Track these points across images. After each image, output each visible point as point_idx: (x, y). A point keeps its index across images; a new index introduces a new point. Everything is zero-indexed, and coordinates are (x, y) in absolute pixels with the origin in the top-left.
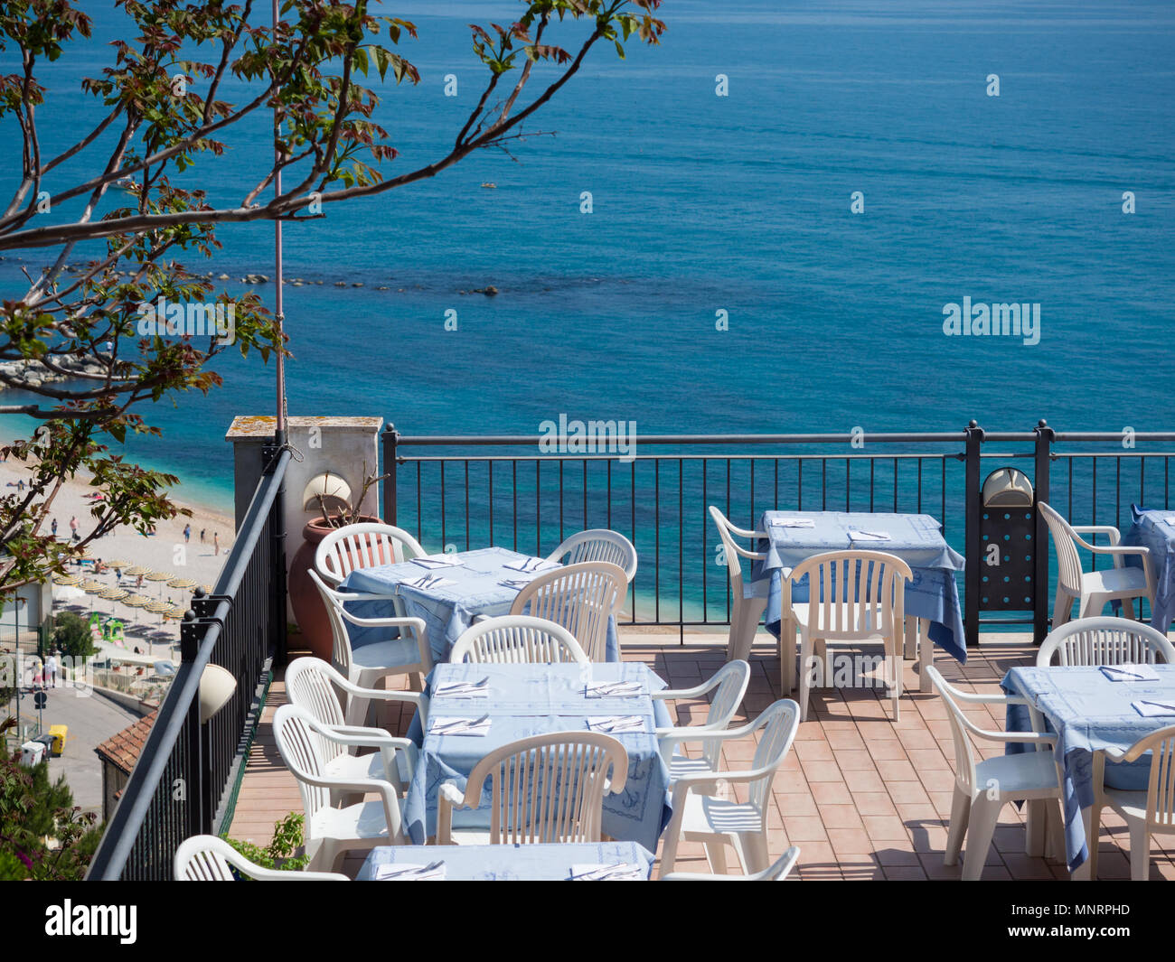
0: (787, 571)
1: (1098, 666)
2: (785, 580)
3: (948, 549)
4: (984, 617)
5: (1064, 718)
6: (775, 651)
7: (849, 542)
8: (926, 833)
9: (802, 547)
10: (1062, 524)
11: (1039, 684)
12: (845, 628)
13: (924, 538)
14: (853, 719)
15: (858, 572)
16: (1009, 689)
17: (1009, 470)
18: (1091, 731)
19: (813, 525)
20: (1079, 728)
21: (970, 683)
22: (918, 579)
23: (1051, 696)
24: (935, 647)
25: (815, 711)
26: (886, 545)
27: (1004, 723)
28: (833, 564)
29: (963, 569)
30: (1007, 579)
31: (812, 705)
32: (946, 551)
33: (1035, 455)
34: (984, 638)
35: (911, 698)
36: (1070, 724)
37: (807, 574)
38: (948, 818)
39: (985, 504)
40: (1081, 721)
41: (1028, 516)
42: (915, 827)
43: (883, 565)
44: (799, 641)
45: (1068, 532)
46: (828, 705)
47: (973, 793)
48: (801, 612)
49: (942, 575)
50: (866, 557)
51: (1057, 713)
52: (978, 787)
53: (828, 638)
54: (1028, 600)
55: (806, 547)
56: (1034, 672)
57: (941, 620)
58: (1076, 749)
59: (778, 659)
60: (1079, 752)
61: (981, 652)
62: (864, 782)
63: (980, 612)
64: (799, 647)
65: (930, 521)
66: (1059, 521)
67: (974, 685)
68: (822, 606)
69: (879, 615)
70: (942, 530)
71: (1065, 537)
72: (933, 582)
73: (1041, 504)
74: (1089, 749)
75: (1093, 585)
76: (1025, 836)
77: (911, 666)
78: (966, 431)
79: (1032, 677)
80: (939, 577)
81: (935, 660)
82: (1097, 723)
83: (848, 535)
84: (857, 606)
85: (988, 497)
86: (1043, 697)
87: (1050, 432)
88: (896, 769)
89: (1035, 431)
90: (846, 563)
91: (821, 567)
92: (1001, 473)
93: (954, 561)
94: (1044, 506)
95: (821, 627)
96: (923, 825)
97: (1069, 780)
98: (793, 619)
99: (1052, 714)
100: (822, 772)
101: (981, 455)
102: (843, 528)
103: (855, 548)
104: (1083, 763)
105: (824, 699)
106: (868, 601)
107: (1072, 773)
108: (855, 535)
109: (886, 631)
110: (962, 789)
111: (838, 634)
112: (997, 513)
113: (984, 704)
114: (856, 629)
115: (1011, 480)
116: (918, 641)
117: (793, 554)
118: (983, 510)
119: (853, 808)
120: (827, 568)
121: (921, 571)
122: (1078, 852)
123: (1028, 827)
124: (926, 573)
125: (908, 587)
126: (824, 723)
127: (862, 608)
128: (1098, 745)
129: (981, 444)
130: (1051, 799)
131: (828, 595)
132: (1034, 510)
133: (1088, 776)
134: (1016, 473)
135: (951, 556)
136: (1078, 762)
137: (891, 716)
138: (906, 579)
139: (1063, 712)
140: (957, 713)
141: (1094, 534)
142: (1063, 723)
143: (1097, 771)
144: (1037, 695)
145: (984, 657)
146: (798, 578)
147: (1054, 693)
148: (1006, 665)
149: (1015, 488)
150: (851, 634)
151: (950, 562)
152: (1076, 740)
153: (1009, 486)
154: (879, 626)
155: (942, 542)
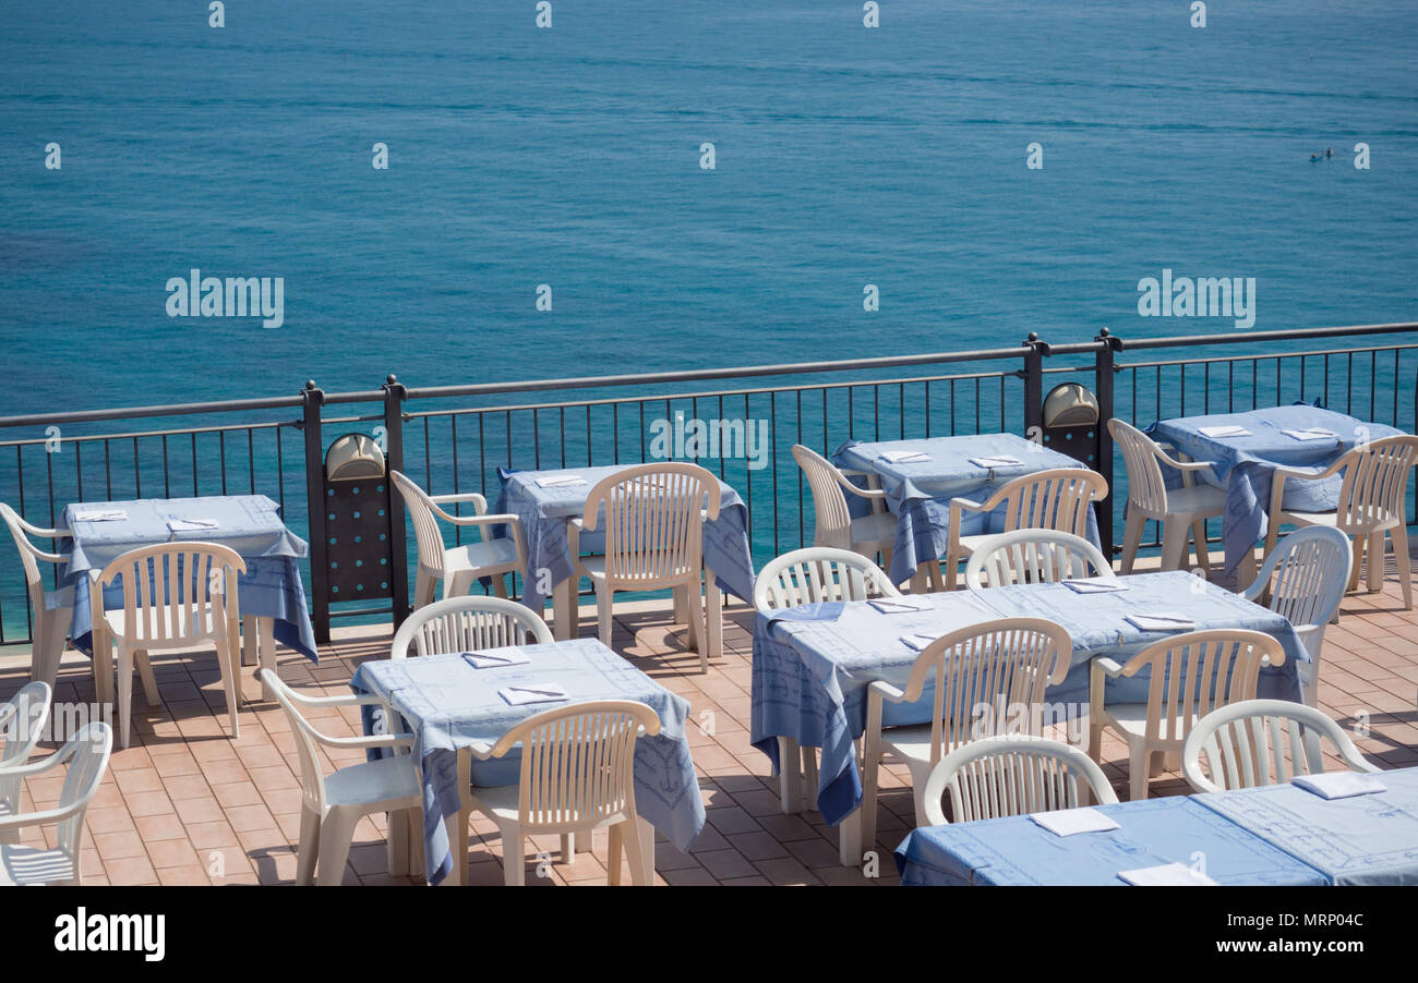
0: (95, 573)
1: (462, 653)
2: (94, 583)
3: (287, 533)
4: (335, 609)
5: (422, 715)
6: (89, 669)
7: (169, 533)
8: (274, 862)
9: (113, 544)
10: (418, 494)
11: (392, 678)
12: (169, 634)
13: (258, 521)
14: (185, 740)
15: (181, 568)
16: (360, 688)
17: (355, 436)
18: (453, 727)
19: (124, 517)
20: (440, 725)
21: (321, 686)
22: (253, 571)
23: (407, 692)
24: (278, 648)
25: (139, 735)
26: (214, 533)
27: (360, 728)
28: (150, 560)
29: (306, 555)
30: (359, 563)
31: (136, 728)
32: (284, 536)
33: (385, 416)
34: (335, 633)
35: (253, 710)
36: (429, 721)
37: (120, 575)
38: (297, 842)
39: (329, 478)
40: (442, 716)
41: (380, 489)
42: (261, 857)
43: (210, 557)
44: (115, 656)
45: (426, 503)
46: (155, 726)
47: (323, 810)
48: (116, 620)
49: (282, 563)
50: (188, 549)
51: (414, 710)
52: (329, 803)
53: (151, 648)
54: (384, 585)
55: (119, 544)
56: (388, 666)
57: (283, 616)
58: (436, 749)
59: (92, 678)
60: (440, 753)
61: (334, 650)
62: (198, 811)
63: (330, 605)
64: (115, 662)
65: (267, 503)
66: (415, 491)
67: (326, 688)
68: (139, 611)
69: (209, 617)
70: (280, 512)
71: (423, 508)
72: (271, 573)
73: (394, 473)
74: (451, 748)
75: (457, 562)
76: (387, 855)
77: (252, 673)
78: (303, 394)
79: (384, 671)
80: (279, 567)
81: (279, 664)
82: (460, 717)
83: (168, 526)
84: (181, 608)
85: (332, 471)
86: (398, 694)
87: (401, 388)
88: (236, 792)
89: (384, 388)
90: (166, 558)
91: (136, 565)
92: (346, 441)
93: (295, 546)
94: (398, 476)
95: (140, 635)
96: (269, 853)
97: (430, 786)
98: (106, 630)
99: (409, 711)
100: (149, 804)
101: (322, 421)
102: (162, 517)
103: (176, 540)
104: (445, 763)
105: (150, 720)
106: (195, 601)
107: (433, 778)
108: (176, 525)
109: (218, 634)
110: (311, 808)
111: (162, 642)
112: (343, 488)
113: (336, 708)
114: (182, 635)
115: (359, 448)
116: (258, 644)
117: (101, 552)
118: (327, 485)
119: (186, 842)
120: (144, 565)
121: (256, 561)
122: (439, 866)
123: (389, 842)
124: (262, 565)
125: (242, 582)
126: (150, 748)
127: (188, 610)
128: (462, 742)
129: (321, 407)
130: (413, 809)
131: (146, 598)
132: (387, 480)
133: (453, 778)
134: (363, 439)
135: (291, 541)
136: (439, 765)
137: (229, 732)
138: (239, 571)
139: (421, 709)
140: (300, 721)
141: (457, 504)
142: (421, 721)
143: (462, 770)
144: (391, 692)
145: (337, 655)
146: (109, 581)
147: (410, 687)
148: (358, 661)
149: (364, 456)
150: (176, 642)
151: (291, 549)
152: (437, 739)
153: (356, 455)
154: (210, 629)
155: (280, 526)
